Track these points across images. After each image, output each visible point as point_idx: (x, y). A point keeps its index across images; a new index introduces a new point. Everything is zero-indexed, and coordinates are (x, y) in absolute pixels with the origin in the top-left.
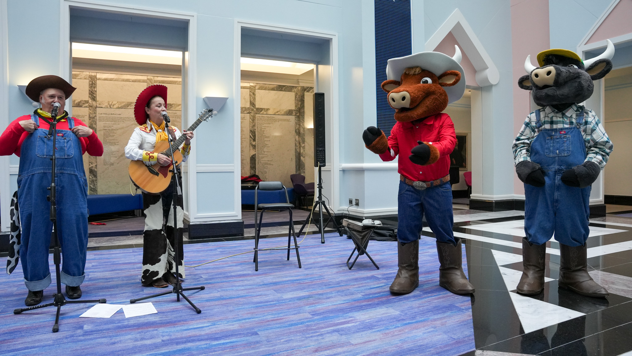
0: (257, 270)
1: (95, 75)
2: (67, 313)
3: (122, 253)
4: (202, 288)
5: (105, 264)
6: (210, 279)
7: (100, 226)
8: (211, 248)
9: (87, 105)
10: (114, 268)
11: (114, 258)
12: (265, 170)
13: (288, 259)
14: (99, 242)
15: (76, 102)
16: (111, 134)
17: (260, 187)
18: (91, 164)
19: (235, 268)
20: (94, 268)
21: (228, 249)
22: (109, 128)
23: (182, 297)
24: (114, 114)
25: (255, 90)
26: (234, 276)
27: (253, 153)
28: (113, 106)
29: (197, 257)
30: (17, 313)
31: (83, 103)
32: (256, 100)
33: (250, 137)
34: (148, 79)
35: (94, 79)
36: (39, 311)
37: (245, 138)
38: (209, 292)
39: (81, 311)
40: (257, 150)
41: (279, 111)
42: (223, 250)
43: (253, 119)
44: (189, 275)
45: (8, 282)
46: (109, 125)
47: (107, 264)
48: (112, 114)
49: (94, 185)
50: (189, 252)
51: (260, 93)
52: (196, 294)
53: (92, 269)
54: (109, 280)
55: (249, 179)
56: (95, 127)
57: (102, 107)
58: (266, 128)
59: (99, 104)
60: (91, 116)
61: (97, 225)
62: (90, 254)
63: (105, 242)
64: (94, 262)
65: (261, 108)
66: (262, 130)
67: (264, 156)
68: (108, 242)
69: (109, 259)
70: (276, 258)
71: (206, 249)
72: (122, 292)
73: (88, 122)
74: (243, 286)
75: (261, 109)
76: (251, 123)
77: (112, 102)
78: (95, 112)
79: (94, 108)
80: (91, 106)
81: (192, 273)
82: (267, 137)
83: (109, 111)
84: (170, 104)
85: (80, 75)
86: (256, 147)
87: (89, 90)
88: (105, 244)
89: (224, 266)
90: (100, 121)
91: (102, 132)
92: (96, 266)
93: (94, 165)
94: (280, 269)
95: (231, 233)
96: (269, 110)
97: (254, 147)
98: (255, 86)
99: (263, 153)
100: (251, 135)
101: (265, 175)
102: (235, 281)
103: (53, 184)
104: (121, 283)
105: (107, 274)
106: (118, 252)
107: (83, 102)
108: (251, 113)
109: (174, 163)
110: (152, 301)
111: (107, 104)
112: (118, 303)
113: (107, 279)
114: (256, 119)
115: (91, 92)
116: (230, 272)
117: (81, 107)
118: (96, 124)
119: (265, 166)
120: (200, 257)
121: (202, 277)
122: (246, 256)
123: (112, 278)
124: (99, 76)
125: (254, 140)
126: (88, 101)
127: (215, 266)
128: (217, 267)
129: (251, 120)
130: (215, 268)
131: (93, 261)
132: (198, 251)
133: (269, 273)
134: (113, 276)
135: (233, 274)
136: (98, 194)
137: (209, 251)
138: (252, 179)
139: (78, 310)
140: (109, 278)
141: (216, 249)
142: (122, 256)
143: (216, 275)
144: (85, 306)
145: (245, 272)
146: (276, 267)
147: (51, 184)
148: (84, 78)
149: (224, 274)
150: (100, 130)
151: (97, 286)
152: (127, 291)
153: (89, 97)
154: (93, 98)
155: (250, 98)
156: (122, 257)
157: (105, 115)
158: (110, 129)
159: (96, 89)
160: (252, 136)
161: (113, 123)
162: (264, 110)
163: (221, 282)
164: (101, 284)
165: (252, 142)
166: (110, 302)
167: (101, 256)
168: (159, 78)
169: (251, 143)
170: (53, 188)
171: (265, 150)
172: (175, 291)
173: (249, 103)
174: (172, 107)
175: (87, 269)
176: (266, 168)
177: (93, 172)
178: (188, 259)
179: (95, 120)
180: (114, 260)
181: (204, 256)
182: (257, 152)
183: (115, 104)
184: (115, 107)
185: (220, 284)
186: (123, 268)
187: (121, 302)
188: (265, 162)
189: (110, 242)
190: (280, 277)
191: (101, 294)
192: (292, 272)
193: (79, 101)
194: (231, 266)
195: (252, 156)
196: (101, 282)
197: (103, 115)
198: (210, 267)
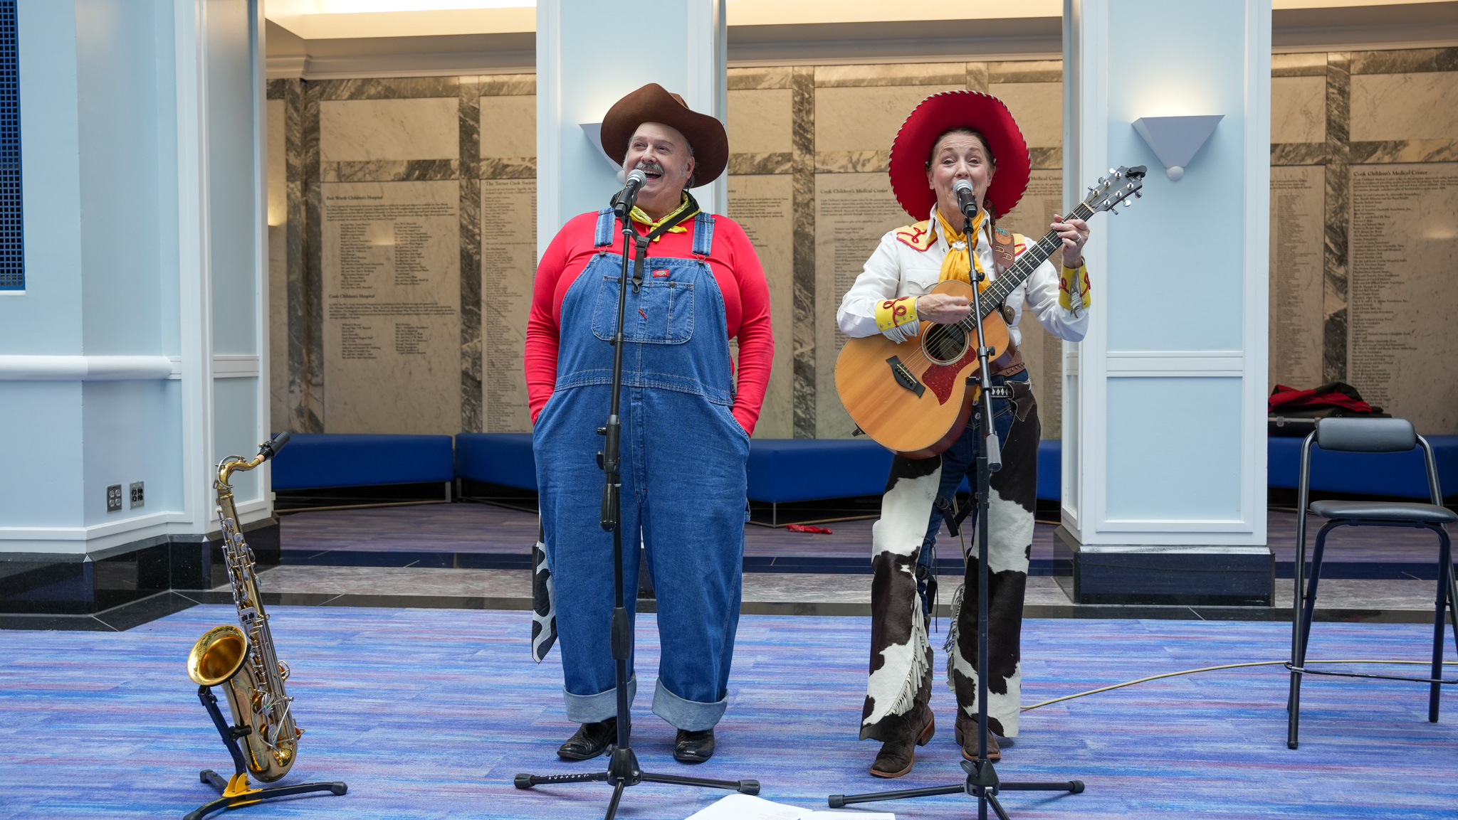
0: (1293, 746)
1: (811, 73)
2: (643, 809)
3: (853, 631)
4: (1076, 789)
5: (792, 662)
6: (1113, 757)
7: (815, 536)
8: (1143, 639)
9: (787, 166)
10: (814, 680)
11: (825, 647)
12: (1381, 367)
13: (1434, 717)
14: (797, 589)
15: (758, 159)
16: (857, 254)
17: (1322, 438)
18: (798, 345)
19: (1213, 727)
20: (758, 674)
21: (1202, 648)
22: (852, 235)
23: (993, 812)
24: (865, 191)
25: (1348, 78)
26: (1202, 757)
27: (1334, 304)
28: (864, 165)
29: (1086, 668)
30: (525, 784)
31: (778, 163)
32: (1352, 114)
33: (1327, 247)
34: (969, 72)
35: (807, 86)
36: (574, 790)
37: (1305, 255)
38: (1094, 806)
39: (683, 808)
40: (1350, 294)
41: (1448, 148)
42: (1186, 652)
43: (1339, 185)
44: (1042, 732)
45: (529, 687)
46: (853, 225)
47: (798, 662)
48: (859, 191)
49: (807, 408)
50: (1064, 646)
51: (1365, 89)
52: (1048, 806)
53: (752, 673)
54: (787, 719)
55: (1318, 400)
56: (812, 232)
57: (830, 172)
58: (1389, 213)
59: (823, 163)
60: (800, 199)
61: (806, 531)
62: (759, 626)
63: (813, 589)
64: (763, 653)
65: (1371, 143)
66: (1375, 221)
67: (1379, 316)
68: (820, 590)
69: (811, 646)
70: (1382, 708)
71: (1124, 642)
72: (817, 763)
73: (790, 217)
74: (1226, 800)
75: (1372, 147)
76: (1329, 200)
77: (861, 154)
78: (811, 185)
79: (806, 176)
80: (800, 171)
81: (1055, 727)
82: (1392, 248)
83: (851, 181)
84: (1041, 149)
85: (767, 78)
86: (1350, 284)
87: (794, 122)
88: (812, 597)
89: (1176, 712)
90: (826, 212)
91: (831, 249)
92: (767, 665)
93: (806, 349)
94: (1387, 754)
95: (1225, 592)
96: (1405, 146)
97: (1341, 284)
98: (1350, 62)
99: (1376, 305)
100: (1327, 240)
101: (1382, 385)
102: (1201, 778)
103: (614, 418)
104: (822, 731)
105: (790, 698)
106: (841, 626)
107: (776, 159)
108: (1330, 161)
109: (983, 352)
110: (899, 810)
111: (844, 161)
112: (794, 799)
113: (786, 715)
114: (1351, 183)
115: (800, 126)
116: (1188, 740)
117: (771, 172)
118: (813, 224)
119: (1384, 352)
120: (1096, 668)
121: (1084, 746)
122: (1265, 685)
123: (800, 712)
124: (821, 75)
125: (1342, 260)
126: (792, 154)
127: (1143, 711)
128: (1150, 711)
129: (1329, 189)
130: (1139, 715)
131: (762, 648)
132: (1097, 648)
133: (1341, 763)
134: (804, 706)
135: (1199, 748)
136: (819, 436)
137: (1136, 650)
138: (1330, 399)
139: (675, 804)
140: (792, 712)
141: (1159, 647)
142: (851, 641)
143: (1136, 743)
144: (697, 795)
145: (1246, 748)
146: (1377, 743)
147: (609, 418)
148: (778, 86)
149: (1166, 745)
150: (825, 243)
151: (749, 734)
152: (830, 764)
153: (794, 142)
154: (804, 145)
155: (1328, 110)
156: (848, 644)
157: (838, 196)
158: (855, 236)
159: (812, 118)
160: (1332, 246)
161: (863, 218)
162: (1385, 148)
163: (1150, 774)
164: (763, 730)
165: (1334, 269)
166: (771, 794)
167: (788, 635)
168: (1004, 65)
169: (1328, 274)
170: (612, 429)
171: (1385, 293)
172: (972, 787)
173: (1324, 125)
174: (1047, 158)
175: (738, 673)
176: (1387, 359)
177: (804, 371)
178: (1056, 671)
179: (811, 210)
180: (824, 652)
181: (1111, 668)
182: (1351, 302)
183: (869, 160)
184: (869, 167)
185: (1143, 782)
186: (843, 681)
187: (801, 799)
188: (1384, 338)
189: (827, 590)
190: (1383, 786)
191: (753, 761)
192: (1441, 773)
193: (766, 155)
194: (1198, 716)
195: (1332, 319)
196: (764, 721)
197: (832, 196)
198: (1123, 710)
